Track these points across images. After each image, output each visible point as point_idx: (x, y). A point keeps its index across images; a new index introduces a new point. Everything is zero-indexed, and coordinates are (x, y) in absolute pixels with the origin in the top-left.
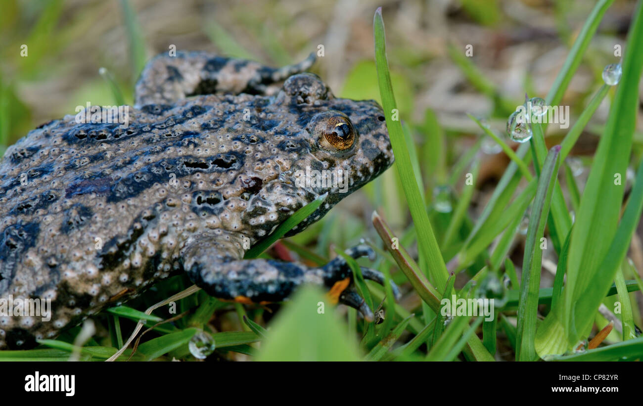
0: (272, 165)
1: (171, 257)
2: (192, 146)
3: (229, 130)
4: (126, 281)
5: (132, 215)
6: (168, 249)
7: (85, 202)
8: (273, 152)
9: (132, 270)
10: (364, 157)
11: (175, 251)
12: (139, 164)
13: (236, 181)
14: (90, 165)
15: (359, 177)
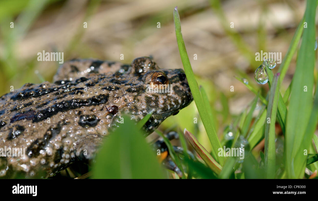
0: (123, 99)
1: (69, 150)
2: (79, 94)
3: (100, 85)
4: (44, 163)
5: (46, 128)
6: (67, 145)
7: (21, 124)
8: (124, 93)
9: (47, 157)
10: (175, 95)
11: (71, 146)
12: (51, 104)
13: (104, 109)
14: (24, 108)
15: (172, 105)
